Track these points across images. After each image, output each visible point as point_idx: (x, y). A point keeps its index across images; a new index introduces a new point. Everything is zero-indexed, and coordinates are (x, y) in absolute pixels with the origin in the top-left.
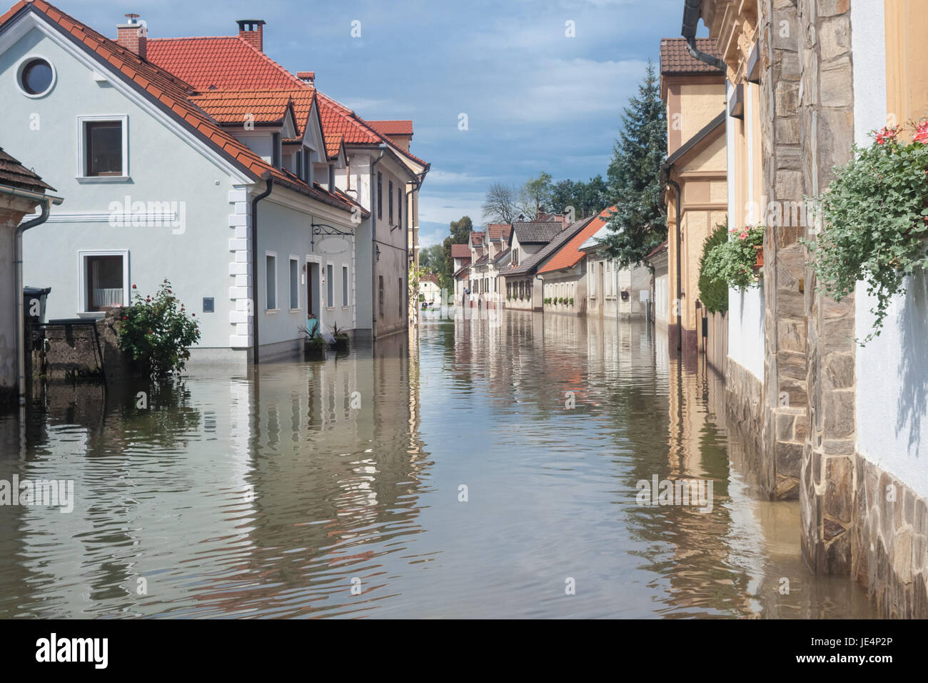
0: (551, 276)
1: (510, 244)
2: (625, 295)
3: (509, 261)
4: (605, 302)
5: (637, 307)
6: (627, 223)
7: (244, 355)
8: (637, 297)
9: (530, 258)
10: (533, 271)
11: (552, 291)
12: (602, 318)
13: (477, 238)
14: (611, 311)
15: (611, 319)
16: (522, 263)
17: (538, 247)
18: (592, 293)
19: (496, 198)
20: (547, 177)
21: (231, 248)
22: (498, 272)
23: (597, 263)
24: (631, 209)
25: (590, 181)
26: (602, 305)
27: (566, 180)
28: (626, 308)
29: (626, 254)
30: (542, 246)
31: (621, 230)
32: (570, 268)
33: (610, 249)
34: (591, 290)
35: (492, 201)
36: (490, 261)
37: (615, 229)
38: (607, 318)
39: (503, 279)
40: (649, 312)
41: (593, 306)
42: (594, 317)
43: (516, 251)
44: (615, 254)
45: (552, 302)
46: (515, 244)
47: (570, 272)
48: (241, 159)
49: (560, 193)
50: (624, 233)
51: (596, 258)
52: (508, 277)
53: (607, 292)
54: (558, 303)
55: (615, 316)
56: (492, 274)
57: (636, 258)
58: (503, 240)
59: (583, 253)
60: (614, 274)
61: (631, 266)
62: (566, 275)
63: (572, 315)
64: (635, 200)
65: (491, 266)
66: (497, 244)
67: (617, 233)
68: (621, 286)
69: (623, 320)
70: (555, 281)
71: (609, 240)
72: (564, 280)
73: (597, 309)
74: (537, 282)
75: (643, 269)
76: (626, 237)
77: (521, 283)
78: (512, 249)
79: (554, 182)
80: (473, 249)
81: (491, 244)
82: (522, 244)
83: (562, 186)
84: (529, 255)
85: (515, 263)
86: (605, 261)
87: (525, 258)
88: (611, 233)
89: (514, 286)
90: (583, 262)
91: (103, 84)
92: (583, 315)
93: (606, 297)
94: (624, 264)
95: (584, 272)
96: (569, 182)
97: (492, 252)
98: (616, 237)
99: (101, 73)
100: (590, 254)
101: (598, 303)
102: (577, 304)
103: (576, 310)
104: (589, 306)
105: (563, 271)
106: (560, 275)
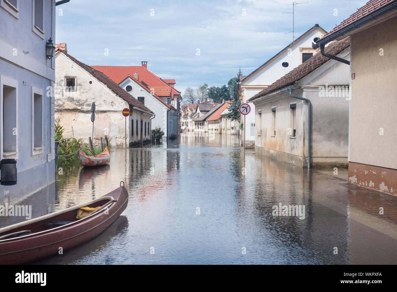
0: (210, 122)
1: (196, 111)
2: (232, 128)
3: (196, 116)
4: (227, 130)
5: (236, 131)
6: (233, 110)
7: (166, 138)
8: (236, 129)
9: (203, 116)
10: (205, 120)
11: (210, 126)
12: (226, 134)
13: (184, 108)
14: (229, 132)
15: (229, 134)
16: (200, 117)
17: (206, 112)
18: (224, 127)
19: (188, 92)
20: (207, 85)
21: (164, 119)
22: (192, 120)
23: (225, 119)
24: (235, 106)
25: (221, 87)
26: (226, 131)
27: (213, 86)
28: (233, 131)
29: (233, 118)
30: (207, 112)
31: (232, 111)
32: (217, 120)
33: (229, 116)
34: (223, 127)
35: (186, 93)
36: (189, 116)
37: (230, 111)
38: (228, 134)
39: (194, 122)
40: (239, 133)
41: (224, 131)
42: (224, 134)
43: (198, 113)
44: (230, 117)
45: (211, 130)
46: (198, 111)
47: (217, 121)
48: (162, 101)
49: (211, 91)
50: (232, 112)
51: (225, 118)
52: (195, 121)
53: (228, 127)
54: (213, 130)
55: (230, 134)
56: (189, 120)
57: (236, 119)
58: (193, 109)
59: (221, 116)
60: (230, 122)
61: (234, 120)
62: (216, 122)
63: (218, 133)
64: (235, 104)
65: (189, 118)
66: (191, 110)
67: (231, 112)
68: (231, 126)
69: (232, 135)
70: (212, 123)
71: (229, 114)
72: (215, 123)
73: (225, 132)
74: (206, 123)
75: (237, 122)
76: (233, 113)
77: (200, 124)
78: (197, 112)
79: (209, 87)
80: (182, 112)
81: (189, 110)
82: (201, 111)
83: (212, 88)
84: (203, 115)
85: (198, 117)
86: (227, 119)
87: (202, 116)
88: (229, 112)
89: (198, 124)
90: (221, 118)
91: (141, 90)
92: (221, 133)
93: (227, 129)
94: (232, 120)
95: (221, 121)
96: (214, 87)
97: (190, 113)
98: (230, 113)
99: (141, 88)
100: (223, 116)
101: (225, 130)
102: (219, 130)
103: (219, 132)
104: (222, 131)
105: (215, 121)
106: (214, 122)
